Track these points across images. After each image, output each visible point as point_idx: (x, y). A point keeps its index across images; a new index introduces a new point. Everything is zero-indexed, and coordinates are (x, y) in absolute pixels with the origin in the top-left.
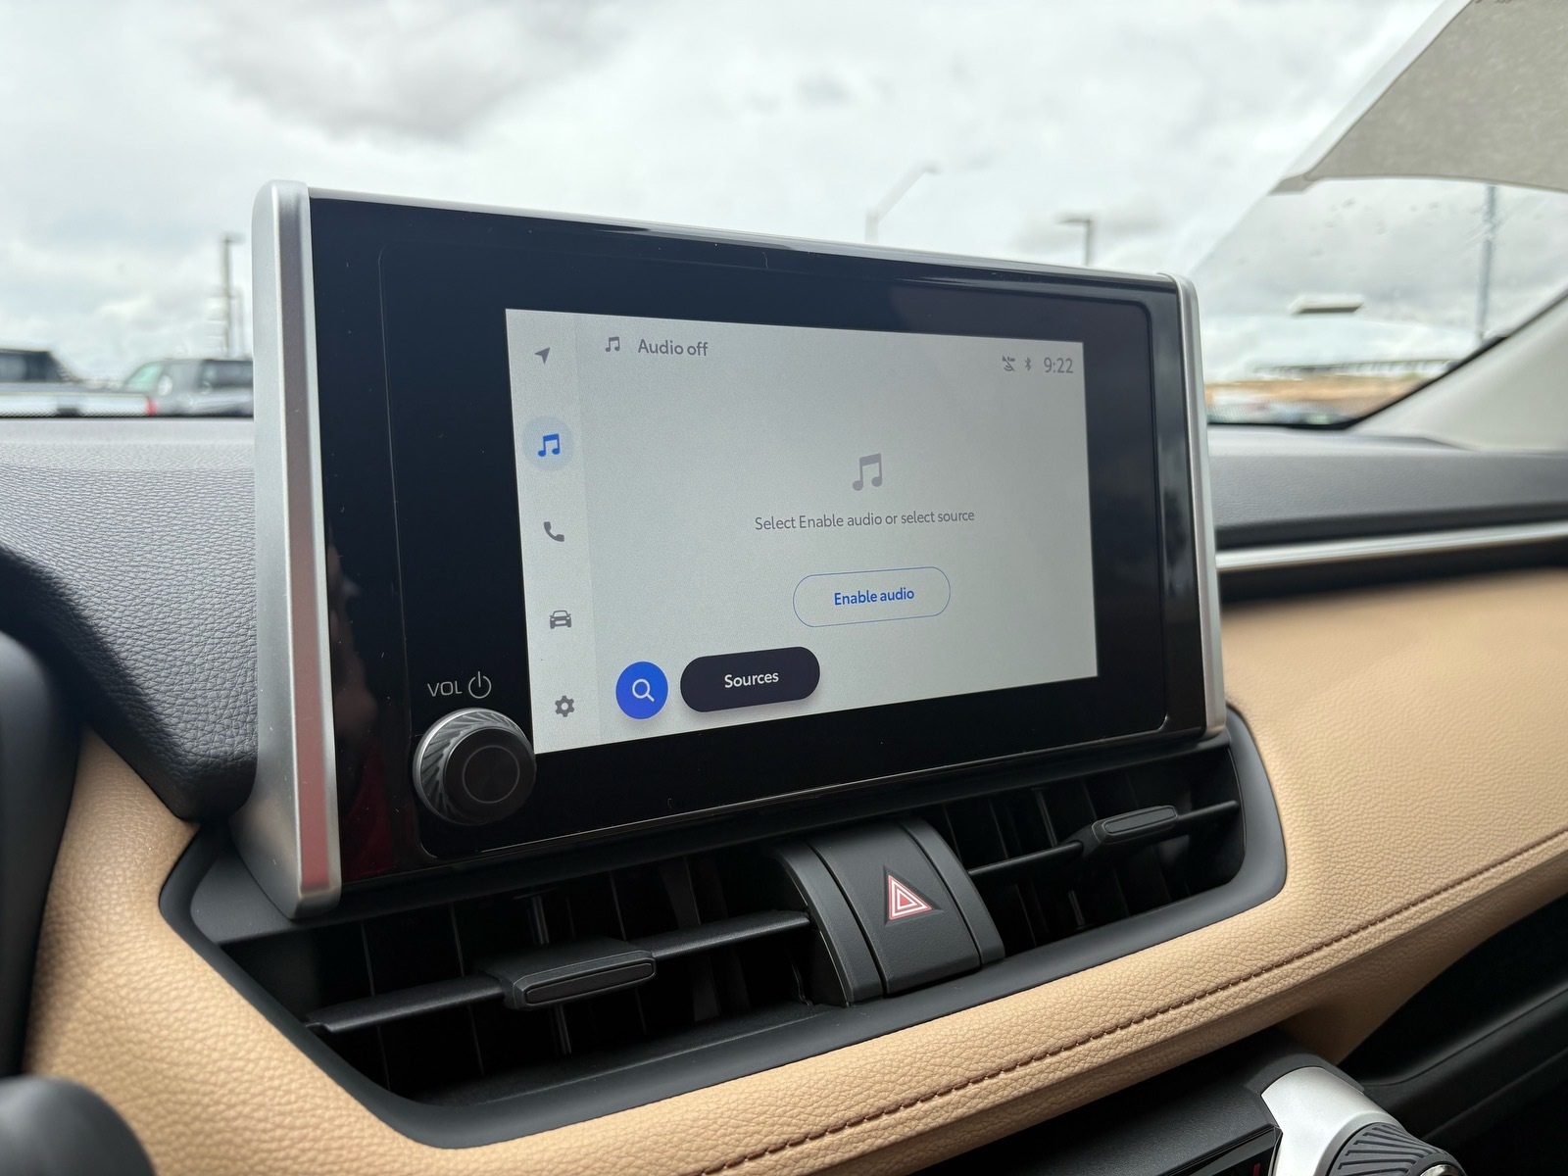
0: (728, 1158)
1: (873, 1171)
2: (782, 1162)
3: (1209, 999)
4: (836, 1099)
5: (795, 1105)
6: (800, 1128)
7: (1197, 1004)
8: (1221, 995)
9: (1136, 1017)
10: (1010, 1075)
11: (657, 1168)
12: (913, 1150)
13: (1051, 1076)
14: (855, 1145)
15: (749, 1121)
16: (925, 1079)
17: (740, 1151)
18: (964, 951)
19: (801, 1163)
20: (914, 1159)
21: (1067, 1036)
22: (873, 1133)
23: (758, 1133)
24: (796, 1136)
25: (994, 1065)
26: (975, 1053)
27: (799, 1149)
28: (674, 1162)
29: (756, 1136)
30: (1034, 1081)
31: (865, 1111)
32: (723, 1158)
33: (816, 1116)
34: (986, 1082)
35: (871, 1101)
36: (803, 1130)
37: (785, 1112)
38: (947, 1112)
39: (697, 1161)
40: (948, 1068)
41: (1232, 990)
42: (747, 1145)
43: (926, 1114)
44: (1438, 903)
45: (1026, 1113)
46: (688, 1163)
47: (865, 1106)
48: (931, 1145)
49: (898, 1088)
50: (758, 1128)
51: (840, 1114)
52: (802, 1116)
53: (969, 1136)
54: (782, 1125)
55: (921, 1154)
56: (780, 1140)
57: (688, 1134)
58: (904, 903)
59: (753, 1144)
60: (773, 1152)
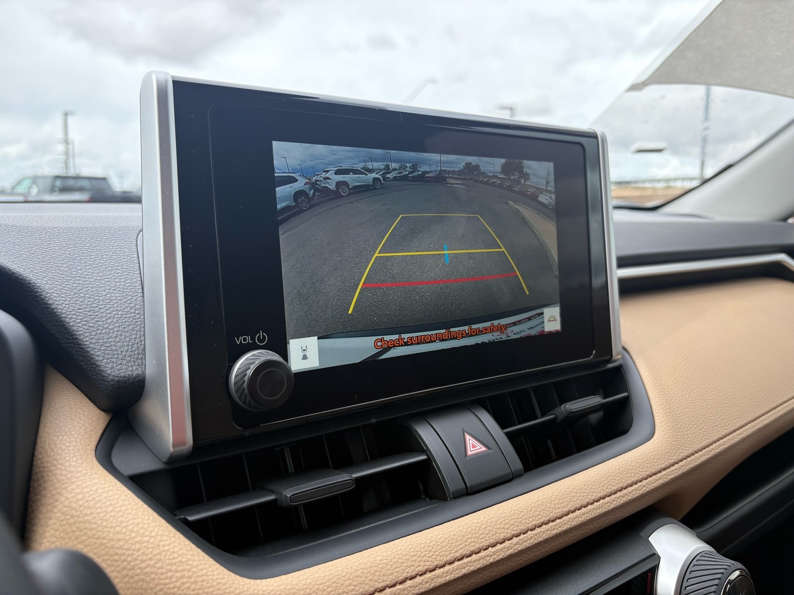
0: (399, 579)
1: (468, 583)
2: (425, 580)
3: (624, 491)
4: (450, 547)
5: (430, 551)
6: (433, 563)
7: (619, 494)
8: (630, 489)
9: (591, 501)
10: (533, 532)
11: (364, 586)
12: (487, 572)
13: (552, 532)
14: (460, 570)
15: (408, 560)
16: (492, 536)
17: (404, 575)
18: (505, 471)
19: (435, 580)
20: (488, 576)
21: (558, 512)
22: (469, 564)
23: (413, 566)
24: (431, 567)
25: (525, 528)
26: (516, 522)
27: (433, 573)
28: (373, 582)
29: (412, 568)
30: (544, 535)
31: (464, 553)
32: (396, 580)
33: (441, 556)
34: (522, 536)
35: (467, 548)
36: (435, 564)
37: (426, 555)
38: (504, 552)
39: (384, 581)
40: (503, 530)
41: (635, 487)
42: (407, 573)
43: (494, 553)
44: (725, 441)
45: (540, 551)
46: (379, 583)
47: (464, 551)
48: (496, 569)
49: (480, 541)
50: (413, 563)
51: (452, 555)
52: (434, 557)
53: (514, 564)
54: (424, 561)
55: (492, 573)
56: (424, 569)
57: (378, 568)
58: (474, 447)
59: (411, 572)
60: (421, 575)
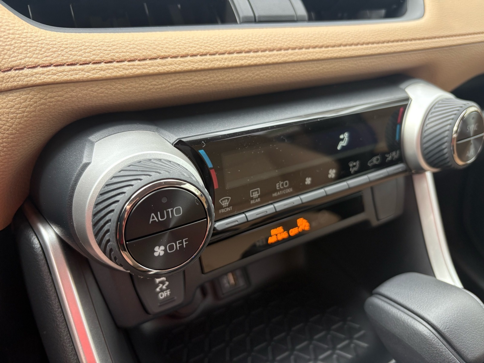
0: (180, 54)
1: (246, 75)
2: (205, 60)
3: (390, 44)
4: (231, 42)
5: (212, 41)
6: (214, 49)
7: (385, 44)
8: (395, 44)
9: (361, 42)
10: (307, 50)
11: (148, 51)
12: (264, 71)
13: (324, 55)
14: (238, 61)
15: (190, 42)
16: (270, 44)
17: (186, 52)
18: (289, 12)
19: (214, 62)
20: (264, 75)
21: (332, 42)
22: (247, 58)
23: (195, 47)
24: (212, 52)
25: (300, 45)
26: (293, 39)
27: (213, 57)
28: (155, 50)
29: (194, 48)
30: (317, 55)
31: (243, 49)
32: (178, 53)
33: (221, 46)
34: (297, 51)
35: (246, 46)
36: (215, 50)
37: (207, 42)
38: (279, 58)
39: (166, 52)
40: (280, 42)
41: (400, 43)
42: (189, 51)
43: (270, 56)
45: (313, 69)
46: (161, 52)
47: (243, 47)
48: (272, 71)
49: (258, 44)
50: (195, 46)
51: (232, 48)
52: (215, 45)
53: (288, 72)
54: (206, 46)
55: (267, 74)
56: (205, 52)
57: (162, 42)
59: (192, 51)
60: (201, 55)
